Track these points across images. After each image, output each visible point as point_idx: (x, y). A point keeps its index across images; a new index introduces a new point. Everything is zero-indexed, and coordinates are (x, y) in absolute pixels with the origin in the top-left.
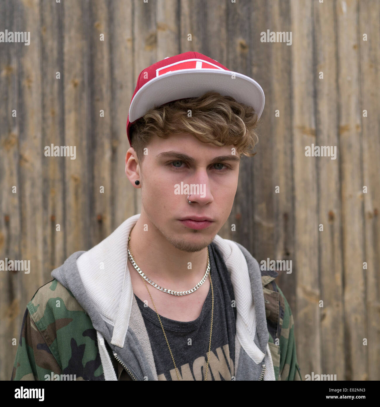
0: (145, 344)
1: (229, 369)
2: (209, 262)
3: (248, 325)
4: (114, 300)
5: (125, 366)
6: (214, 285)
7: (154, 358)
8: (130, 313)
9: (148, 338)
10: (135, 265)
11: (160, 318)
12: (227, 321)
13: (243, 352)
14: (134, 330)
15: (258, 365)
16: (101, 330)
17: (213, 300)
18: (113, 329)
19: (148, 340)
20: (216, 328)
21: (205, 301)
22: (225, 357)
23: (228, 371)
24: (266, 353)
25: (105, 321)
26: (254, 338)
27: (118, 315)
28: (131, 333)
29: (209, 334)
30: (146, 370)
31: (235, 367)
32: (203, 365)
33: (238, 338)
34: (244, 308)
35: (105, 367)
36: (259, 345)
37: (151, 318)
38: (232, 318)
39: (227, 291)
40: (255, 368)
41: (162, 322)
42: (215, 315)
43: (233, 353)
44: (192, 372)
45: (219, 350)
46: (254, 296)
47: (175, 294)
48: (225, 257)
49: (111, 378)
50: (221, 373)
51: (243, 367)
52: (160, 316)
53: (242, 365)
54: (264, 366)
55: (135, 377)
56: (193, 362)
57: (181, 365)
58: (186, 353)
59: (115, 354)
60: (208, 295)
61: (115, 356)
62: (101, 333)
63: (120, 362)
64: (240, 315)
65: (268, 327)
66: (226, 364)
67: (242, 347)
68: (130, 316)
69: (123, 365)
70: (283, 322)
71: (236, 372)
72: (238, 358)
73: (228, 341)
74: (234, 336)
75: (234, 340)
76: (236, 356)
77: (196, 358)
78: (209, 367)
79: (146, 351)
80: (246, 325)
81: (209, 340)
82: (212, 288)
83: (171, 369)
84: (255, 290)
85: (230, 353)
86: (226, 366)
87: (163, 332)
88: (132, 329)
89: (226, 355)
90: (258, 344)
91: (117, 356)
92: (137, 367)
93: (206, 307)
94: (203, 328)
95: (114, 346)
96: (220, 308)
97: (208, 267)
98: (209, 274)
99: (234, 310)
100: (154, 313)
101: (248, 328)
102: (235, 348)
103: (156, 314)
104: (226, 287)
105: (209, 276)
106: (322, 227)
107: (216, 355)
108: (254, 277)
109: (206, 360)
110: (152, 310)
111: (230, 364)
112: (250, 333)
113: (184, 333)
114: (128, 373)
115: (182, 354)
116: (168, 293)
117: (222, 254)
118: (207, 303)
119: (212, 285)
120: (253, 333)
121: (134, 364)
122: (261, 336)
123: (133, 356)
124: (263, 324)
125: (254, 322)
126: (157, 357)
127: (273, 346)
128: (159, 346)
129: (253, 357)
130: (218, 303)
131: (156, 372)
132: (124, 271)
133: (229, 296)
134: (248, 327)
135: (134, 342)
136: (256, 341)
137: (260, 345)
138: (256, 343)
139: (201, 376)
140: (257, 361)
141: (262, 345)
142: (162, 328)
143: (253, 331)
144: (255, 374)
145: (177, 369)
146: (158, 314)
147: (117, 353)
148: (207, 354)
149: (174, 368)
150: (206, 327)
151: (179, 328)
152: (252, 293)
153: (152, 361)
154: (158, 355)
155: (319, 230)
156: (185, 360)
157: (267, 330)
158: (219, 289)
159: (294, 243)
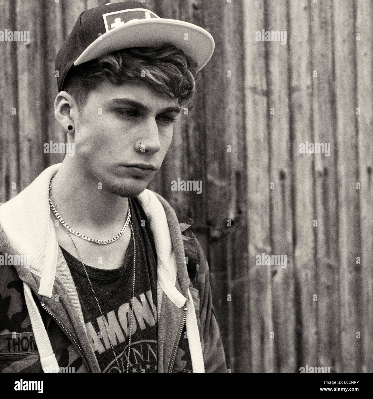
0: (73, 294)
1: (153, 314)
2: (129, 210)
3: (169, 271)
4: (39, 251)
5: (53, 316)
6: (135, 233)
7: (82, 307)
8: (57, 263)
9: (75, 288)
10: (58, 215)
11: (85, 267)
12: (149, 267)
13: (165, 297)
14: (61, 280)
15: (181, 308)
16: (28, 281)
17: (135, 246)
18: (40, 280)
19: (75, 289)
20: (138, 274)
21: (128, 248)
22: (149, 303)
23: (152, 316)
24: (187, 296)
25: (31, 272)
26: (175, 283)
27: (45, 266)
28: (58, 283)
29: (132, 280)
30: (75, 318)
31: (158, 312)
32: (128, 311)
33: (160, 283)
34: (165, 254)
35: (33, 318)
36: (180, 290)
37: (76, 267)
38: (154, 265)
39: (148, 238)
40: (177, 312)
41: (87, 271)
42: (137, 261)
43: (156, 299)
44: (118, 319)
45: (142, 296)
46: (173, 242)
47: (99, 242)
48: (143, 205)
49: (40, 328)
50: (145, 318)
51: (165, 312)
52: (85, 265)
53: (165, 310)
54: (186, 309)
55: (64, 326)
56: (118, 309)
57: (107, 313)
58: (111, 301)
59: (43, 305)
60: (130, 242)
61: (43, 306)
62: (28, 284)
63: (48, 312)
64: (161, 262)
65: (188, 272)
66: (150, 309)
67: (164, 292)
68: (56, 266)
69: (52, 315)
70: (200, 267)
71: (159, 317)
72: (161, 303)
73: (151, 287)
74: (156, 282)
75: (156, 286)
76: (158, 301)
77: (121, 305)
78: (134, 313)
79: (74, 300)
80: (167, 270)
81: (133, 287)
82: (134, 235)
83: (97, 317)
84: (174, 236)
85: (153, 299)
86: (150, 311)
87: (89, 281)
88: (59, 279)
89: (150, 301)
90: (179, 288)
91: (45, 306)
92: (66, 317)
93: (129, 254)
94: (127, 275)
95: (42, 296)
96: (142, 254)
97: (129, 214)
98: (130, 222)
99: (155, 257)
100: (79, 262)
101: (169, 274)
102: (157, 293)
103: (81, 263)
104: (146, 235)
105: (129, 224)
106: (273, 186)
107: (140, 301)
108: (172, 224)
109: (131, 306)
110: (77, 260)
111: (153, 309)
112: (172, 279)
113: (109, 280)
114: (57, 323)
115: (107, 302)
116: (92, 242)
117: (141, 202)
118: (129, 250)
119: (133, 232)
120: (174, 279)
121: (62, 313)
122: (182, 281)
123: (61, 305)
124: (183, 269)
125: (175, 267)
126: (84, 305)
127: (193, 290)
128: (85, 295)
129: (176, 302)
130: (140, 250)
131: (83, 320)
132: (48, 222)
133: (150, 243)
134: (169, 272)
135: (62, 292)
136: (177, 286)
137: (182, 289)
138: (177, 288)
139: (127, 322)
140: (179, 306)
141: (184, 289)
142: (87, 277)
143: (173, 276)
144: (177, 318)
145: (103, 316)
146: (83, 264)
147: (45, 303)
148: (131, 300)
149: (100, 315)
150: (129, 274)
151: (105, 276)
152: (171, 239)
153: (79, 309)
154: (84, 304)
155: (270, 188)
156: (111, 308)
157: (187, 275)
158: (140, 237)
159: (246, 201)
